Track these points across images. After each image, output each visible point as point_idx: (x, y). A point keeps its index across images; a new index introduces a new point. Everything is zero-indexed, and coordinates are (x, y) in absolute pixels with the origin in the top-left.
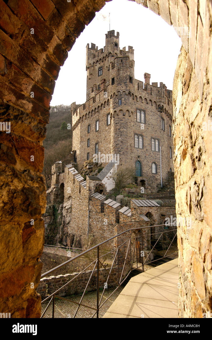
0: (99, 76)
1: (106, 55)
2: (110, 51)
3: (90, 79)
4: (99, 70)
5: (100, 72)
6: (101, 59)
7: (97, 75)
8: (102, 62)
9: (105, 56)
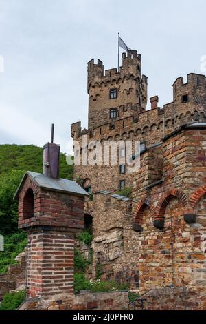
0: (110, 98)
1: (125, 77)
2: (131, 73)
3: (95, 100)
4: (110, 93)
5: (112, 94)
6: (114, 80)
7: (108, 97)
8: (117, 83)
9: (122, 77)
